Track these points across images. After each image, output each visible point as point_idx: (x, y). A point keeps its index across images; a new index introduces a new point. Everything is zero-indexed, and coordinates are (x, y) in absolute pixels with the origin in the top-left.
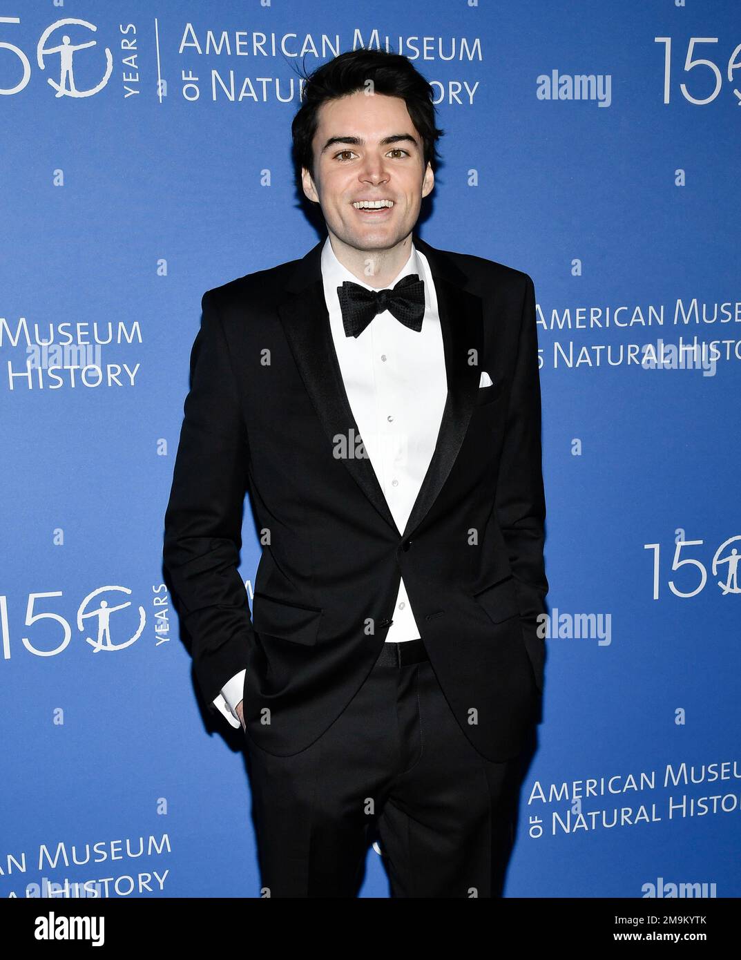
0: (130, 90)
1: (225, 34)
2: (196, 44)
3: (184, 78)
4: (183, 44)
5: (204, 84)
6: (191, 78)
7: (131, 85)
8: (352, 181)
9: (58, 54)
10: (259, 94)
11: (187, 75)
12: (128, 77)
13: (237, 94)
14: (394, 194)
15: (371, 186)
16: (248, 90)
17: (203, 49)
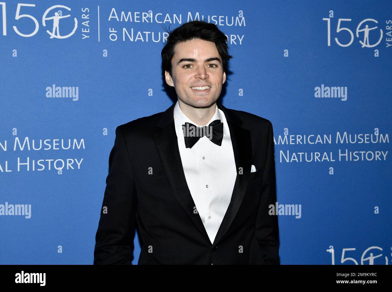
0: (85, 36)
1: (130, 13)
2: (117, 17)
3: (110, 31)
4: (111, 17)
5: (120, 34)
6: (113, 31)
7: (85, 34)
8: (191, 78)
9: (52, 20)
10: (145, 39)
11: (112, 30)
12: (84, 30)
13: (134, 38)
14: (211, 83)
15: (201, 80)
16: (139, 37)
17: (120, 19)
